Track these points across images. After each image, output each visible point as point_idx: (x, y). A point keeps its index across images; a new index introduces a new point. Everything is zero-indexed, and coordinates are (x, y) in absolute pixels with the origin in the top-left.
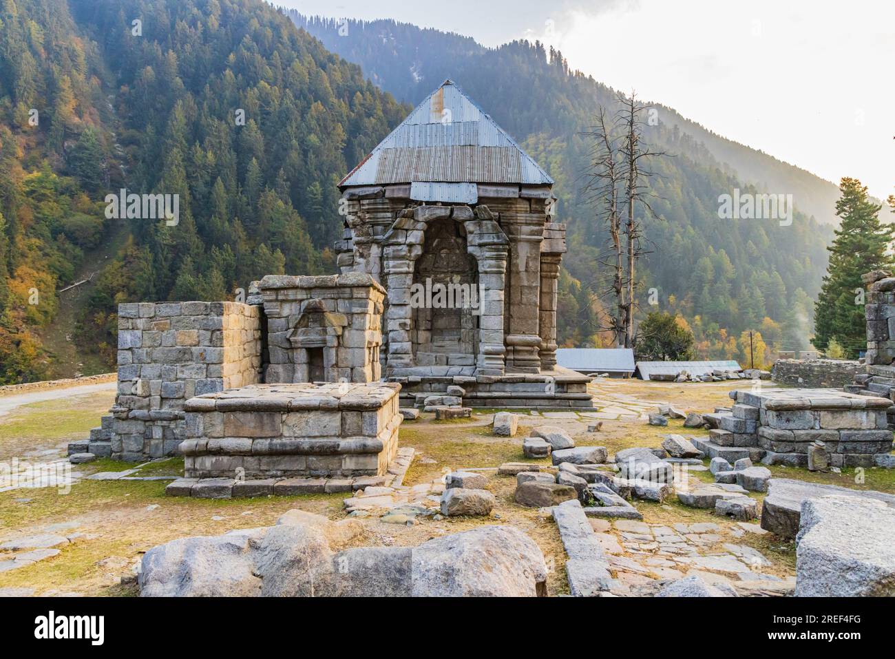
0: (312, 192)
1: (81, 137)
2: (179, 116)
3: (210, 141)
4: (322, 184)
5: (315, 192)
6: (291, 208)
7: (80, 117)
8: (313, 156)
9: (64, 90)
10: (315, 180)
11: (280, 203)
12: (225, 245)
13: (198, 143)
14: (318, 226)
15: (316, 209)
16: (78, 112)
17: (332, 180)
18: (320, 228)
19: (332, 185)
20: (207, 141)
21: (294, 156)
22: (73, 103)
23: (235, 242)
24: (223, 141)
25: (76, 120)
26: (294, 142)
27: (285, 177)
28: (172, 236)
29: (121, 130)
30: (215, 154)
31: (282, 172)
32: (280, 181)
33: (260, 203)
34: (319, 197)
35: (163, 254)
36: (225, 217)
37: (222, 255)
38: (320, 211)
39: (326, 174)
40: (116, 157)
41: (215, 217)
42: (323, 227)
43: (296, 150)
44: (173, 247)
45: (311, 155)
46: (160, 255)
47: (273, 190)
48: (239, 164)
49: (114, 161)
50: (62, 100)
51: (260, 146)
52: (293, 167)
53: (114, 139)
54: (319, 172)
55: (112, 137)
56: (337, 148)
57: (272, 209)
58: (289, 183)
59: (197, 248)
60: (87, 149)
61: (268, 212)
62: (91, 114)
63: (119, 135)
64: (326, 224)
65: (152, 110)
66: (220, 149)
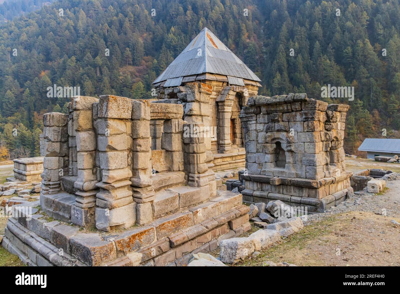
0: (346, 52)
1: (248, 48)
2: (284, 29)
3: (297, 38)
4: (352, 47)
5: (348, 52)
6: (333, 63)
7: (250, 39)
8: (347, 34)
9: (243, 30)
10: (348, 46)
11: (328, 61)
12: (301, 85)
13: (291, 40)
14: (349, 70)
15: (349, 61)
16: (249, 37)
17: (358, 44)
18: (350, 71)
19: (358, 46)
20: (295, 38)
21: (337, 36)
22: (247, 34)
23: (306, 83)
24: (303, 36)
25: (248, 41)
26: (338, 28)
27: (332, 48)
28: (279, 84)
29: (265, 41)
30: (299, 43)
31: (330, 45)
32: (329, 50)
33: (318, 63)
34: (351, 54)
35: (275, 92)
36: (302, 72)
37: (299, 90)
38: (351, 61)
39: (354, 41)
40: (263, 53)
41: (297, 73)
42: (352, 69)
43: (339, 32)
44: (279, 88)
45: (346, 33)
46: (274, 93)
47: (325, 55)
48: (310, 45)
49: (262, 55)
50: (243, 34)
51: (321, 34)
52: (337, 41)
53: (262, 45)
54: (350, 41)
55: (262, 44)
56: (363, 26)
57: (324, 65)
58: (334, 50)
59: (289, 88)
60: (250, 52)
61: (322, 66)
62: (254, 37)
63: (264, 43)
64: (354, 68)
65: (275, 29)
66: (301, 40)
